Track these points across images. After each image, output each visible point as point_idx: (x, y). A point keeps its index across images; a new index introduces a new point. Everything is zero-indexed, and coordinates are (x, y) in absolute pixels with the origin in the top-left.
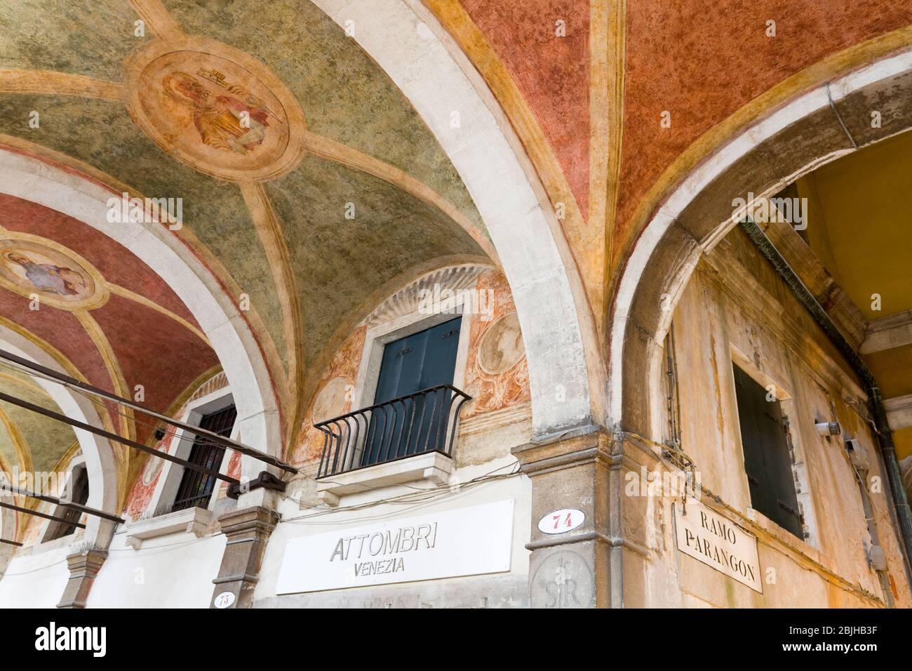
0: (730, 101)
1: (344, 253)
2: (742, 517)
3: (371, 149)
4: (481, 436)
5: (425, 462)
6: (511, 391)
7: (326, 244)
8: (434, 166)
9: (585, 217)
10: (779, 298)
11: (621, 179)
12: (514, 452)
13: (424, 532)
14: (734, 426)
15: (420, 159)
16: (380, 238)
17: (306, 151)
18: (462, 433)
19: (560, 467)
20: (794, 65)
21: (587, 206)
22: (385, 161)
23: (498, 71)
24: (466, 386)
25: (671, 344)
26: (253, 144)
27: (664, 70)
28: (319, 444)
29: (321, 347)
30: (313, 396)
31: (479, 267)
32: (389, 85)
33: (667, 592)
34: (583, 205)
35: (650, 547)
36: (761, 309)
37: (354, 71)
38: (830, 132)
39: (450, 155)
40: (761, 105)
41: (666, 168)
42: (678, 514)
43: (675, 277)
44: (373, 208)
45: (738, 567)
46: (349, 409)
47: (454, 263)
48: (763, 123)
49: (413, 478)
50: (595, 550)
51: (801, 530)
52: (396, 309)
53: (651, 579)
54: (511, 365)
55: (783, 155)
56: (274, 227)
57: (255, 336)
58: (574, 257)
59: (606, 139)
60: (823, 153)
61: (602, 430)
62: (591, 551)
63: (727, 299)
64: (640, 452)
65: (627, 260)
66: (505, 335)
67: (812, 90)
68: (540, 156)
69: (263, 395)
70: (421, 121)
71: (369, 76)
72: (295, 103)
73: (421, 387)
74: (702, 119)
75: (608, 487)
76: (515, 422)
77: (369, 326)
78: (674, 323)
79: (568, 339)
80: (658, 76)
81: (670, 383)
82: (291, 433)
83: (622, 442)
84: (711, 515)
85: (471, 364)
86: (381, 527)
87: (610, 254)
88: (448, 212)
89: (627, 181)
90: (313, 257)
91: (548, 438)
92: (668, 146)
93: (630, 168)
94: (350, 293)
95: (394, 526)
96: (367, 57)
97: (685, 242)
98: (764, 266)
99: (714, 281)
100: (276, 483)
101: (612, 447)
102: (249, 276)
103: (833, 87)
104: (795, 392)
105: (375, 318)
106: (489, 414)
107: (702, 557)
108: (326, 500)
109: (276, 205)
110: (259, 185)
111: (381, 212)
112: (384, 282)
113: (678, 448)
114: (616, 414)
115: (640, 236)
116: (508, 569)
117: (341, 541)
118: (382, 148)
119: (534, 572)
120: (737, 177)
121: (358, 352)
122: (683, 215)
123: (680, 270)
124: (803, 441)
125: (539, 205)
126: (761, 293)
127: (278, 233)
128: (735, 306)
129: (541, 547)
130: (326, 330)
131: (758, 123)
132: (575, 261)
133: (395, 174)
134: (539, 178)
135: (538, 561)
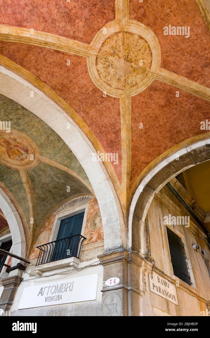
0: (161, 151)
1: (50, 191)
2: (171, 278)
3: (59, 161)
4: (89, 251)
5: (70, 260)
6: (98, 236)
7: (44, 189)
8: (77, 167)
9: (121, 183)
10: (180, 207)
11: (131, 172)
12: (98, 257)
13: (69, 285)
14: (167, 247)
15: (73, 165)
16: (61, 187)
17: (39, 161)
18: (83, 250)
19: (112, 263)
20: (177, 142)
21: (121, 180)
22: (63, 165)
23: (96, 140)
24: (85, 234)
25: (147, 221)
26: (24, 159)
27: (142, 142)
28: (38, 253)
29: (41, 221)
30: (38, 237)
31: (90, 197)
32: (64, 144)
33: (147, 307)
34: (120, 179)
35: (141, 290)
36: (174, 210)
37: (54, 139)
38: (188, 160)
39: (81, 164)
40: (169, 152)
41: (144, 169)
42: (150, 278)
43: (147, 201)
44: (59, 178)
45: (170, 296)
46: (48, 241)
47: (83, 195)
48: (170, 157)
49: (67, 266)
50: (123, 292)
51: (190, 281)
52: (65, 209)
53: (142, 303)
54: (99, 228)
55: (176, 166)
56: (29, 184)
57: (21, 217)
58: (117, 195)
59: (126, 160)
60: (186, 166)
61: (125, 250)
62: (121, 293)
63: (164, 207)
64: (138, 257)
65: (133, 196)
66: (97, 218)
67: (182, 148)
68: (107, 165)
69: (21, 237)
70: (73, 154)
71: (59, 140)
72: (37, 147)
73: (71, 235)
74: (153, 155)
75: (128, 269)
76: (99, 247)
77: (57, 214)
78: (148, 215)
79: (115, 220)
80: (140, 143)
81: (147, 234)
82: (29, 249)
83: (131, 254)
84: (161, 278)
85: (87, 227)
86: (55, 283)
87: (128, 194)
88: (81, 180)
89: (133, 172)
90: (40, 192)
91: (108, 253)
92: (144, 163)
93: (133, 169)
94: (51, 204)
95: (59, 283)
96: (58, 135)
97: (150, 190)
98: (174, 197)
99: (160, 201)
100: (22, 267)
101: (128, 256)
102: (20, 198)
103: (188, 148)
104: (186, 236)
105: (59, 212)
106: (91, 244)
107: (158, 293)
108: (38, 273)
109: (30, 176)
110: (25, 171)
111: (61, 180)
112: (62, 201)
113: (150, 255)
114: (130, 245)
115: (137, 188)
116: (95, 299)
117: (42, 289)
118: (62, 161)
119: (104, 300)
120: (164, 172)
121: (53, 223)
122: (149, 182)
123: (149, 199)
124: (189, 252)
125: (107, 179)
126: (174, 205)
127: (30, 185)
128: (166, 209)
129: (106, 291)
130: (43, 215)
131: (169, 157)
132: (118, 196)
133: (65, 169)
134: (107, 171)
135: (105, 296)
